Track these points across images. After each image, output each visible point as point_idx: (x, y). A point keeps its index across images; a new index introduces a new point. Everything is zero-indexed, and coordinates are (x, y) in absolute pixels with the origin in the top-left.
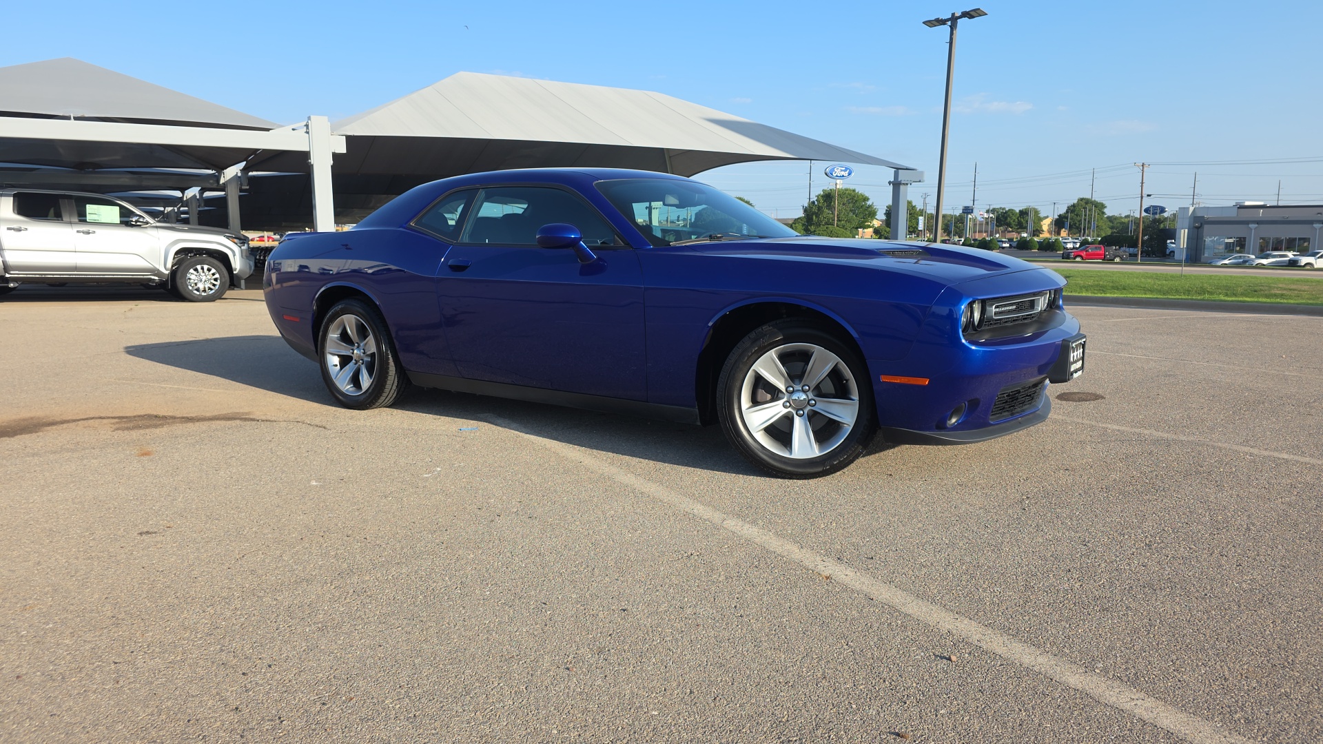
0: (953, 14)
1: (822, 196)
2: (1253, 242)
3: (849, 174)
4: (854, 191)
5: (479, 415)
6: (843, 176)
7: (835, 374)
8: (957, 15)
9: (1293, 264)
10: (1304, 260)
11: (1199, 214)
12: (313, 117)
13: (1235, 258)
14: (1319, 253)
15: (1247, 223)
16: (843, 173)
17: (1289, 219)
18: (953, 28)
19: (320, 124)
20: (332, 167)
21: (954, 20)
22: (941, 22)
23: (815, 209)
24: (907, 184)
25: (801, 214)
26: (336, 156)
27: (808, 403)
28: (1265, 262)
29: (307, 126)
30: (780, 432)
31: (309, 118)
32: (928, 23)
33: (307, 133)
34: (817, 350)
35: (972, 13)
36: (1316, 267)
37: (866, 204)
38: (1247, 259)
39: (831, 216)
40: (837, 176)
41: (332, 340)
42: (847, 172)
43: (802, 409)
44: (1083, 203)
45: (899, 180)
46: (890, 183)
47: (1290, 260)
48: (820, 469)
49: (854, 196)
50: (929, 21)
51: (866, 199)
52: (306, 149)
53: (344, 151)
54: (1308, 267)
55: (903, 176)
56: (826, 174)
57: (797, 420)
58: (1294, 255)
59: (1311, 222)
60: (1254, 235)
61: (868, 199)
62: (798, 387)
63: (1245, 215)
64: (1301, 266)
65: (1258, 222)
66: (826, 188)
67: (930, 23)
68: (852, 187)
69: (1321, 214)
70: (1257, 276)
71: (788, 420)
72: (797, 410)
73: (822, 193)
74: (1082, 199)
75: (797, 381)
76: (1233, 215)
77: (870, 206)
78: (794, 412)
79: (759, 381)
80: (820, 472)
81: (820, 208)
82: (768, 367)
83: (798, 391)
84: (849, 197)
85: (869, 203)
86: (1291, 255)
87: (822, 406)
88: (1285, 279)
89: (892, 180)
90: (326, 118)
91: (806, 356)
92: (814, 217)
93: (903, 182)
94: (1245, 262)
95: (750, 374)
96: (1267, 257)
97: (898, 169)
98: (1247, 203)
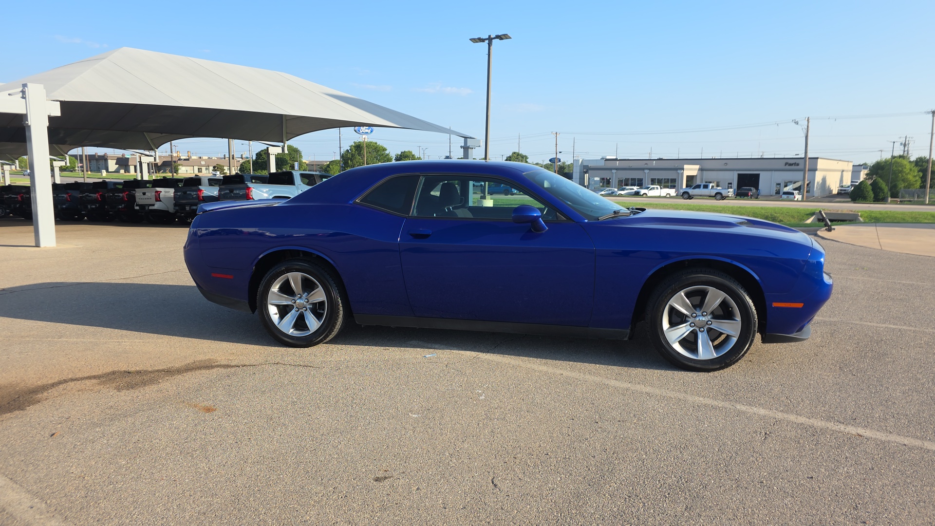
0: (490, 36)
1: (354, 147)
2: (614, 181)
3: (371, 132)
4: (376, 143)
5: (411, 342)
6: (367, 133)
7: (724, 304)
8: (492, 37)
9: (637, 194)
10: (643, 191)
11: (585, 164)
12: (29, 85)
13: (607, 191)
14: (649, 187)
15: (611, 169)
16: (367, 131)
17: (632, 167)
18: (490, 45)
19: (35, 90)
20: (49, 128)
21: (490, 39)
22: (483, 40)
23: (349, 156)
24: (473, 148)
25: (338, 158)
26: (51, 119)
27: (707, 323)
28: (622, 192)
29: (23, 92)
30: (690, 343)
31: (25, 86)
32: (473, 40)
33: (23, 98)
34: (711, 290)
35: (502, 37)
36: (648, 195)
37: (385, 153)
38: (613, 191)
39: (362, 161)
40: (363, 132)
41: (273, 293)
42: (370, 130)
43: (703, 328)
44: (515, 155)
45: (468, 145)
46: (461, 147)
47: (635, 192)
48: (718, 367)
49: (377, 147)
50: (474, 39)
51: (385, 150)
52: (23, 112)
53: (59, 114)
54: (644, 196)
55: (470, 143)
56: (355, 131)
57: (700, 335)
58: (637, 189)
59: (643, 169)
60: (615, 177)
61: (386, 150)
62: (699, 313)
63: (610, 165)
64: (641, 195)
65: (617, 169)
66: (356, 141)
67: (474, 40)
68: (374, 141)
69: (647, 164)
70: (625, 201)
71: (694, 334)
72: (700, 328)
73: (354, 144)
74: (515, 153)
75: (698, 309)
76: (602, 164)
77: (388, 155)
78: (698, 330)
79: (673, 311)
80: (718, 368)
81: (353, 155)
82: (679, 302)
83: (699, 316)
84: (373, 148)
85: (387, 152)
86: (635, 188)
87: (716, 325)
88: (640, 203)
89: (463, 145)
90: (42, 86)
91: (703, 294)
92: (349, 161)
93: (470, 147)
94: (613, 193)
95: (667, 307)
96: (623, 190)
97: (466, 138)
98: (608, 158)
